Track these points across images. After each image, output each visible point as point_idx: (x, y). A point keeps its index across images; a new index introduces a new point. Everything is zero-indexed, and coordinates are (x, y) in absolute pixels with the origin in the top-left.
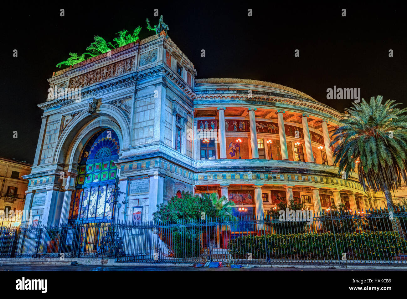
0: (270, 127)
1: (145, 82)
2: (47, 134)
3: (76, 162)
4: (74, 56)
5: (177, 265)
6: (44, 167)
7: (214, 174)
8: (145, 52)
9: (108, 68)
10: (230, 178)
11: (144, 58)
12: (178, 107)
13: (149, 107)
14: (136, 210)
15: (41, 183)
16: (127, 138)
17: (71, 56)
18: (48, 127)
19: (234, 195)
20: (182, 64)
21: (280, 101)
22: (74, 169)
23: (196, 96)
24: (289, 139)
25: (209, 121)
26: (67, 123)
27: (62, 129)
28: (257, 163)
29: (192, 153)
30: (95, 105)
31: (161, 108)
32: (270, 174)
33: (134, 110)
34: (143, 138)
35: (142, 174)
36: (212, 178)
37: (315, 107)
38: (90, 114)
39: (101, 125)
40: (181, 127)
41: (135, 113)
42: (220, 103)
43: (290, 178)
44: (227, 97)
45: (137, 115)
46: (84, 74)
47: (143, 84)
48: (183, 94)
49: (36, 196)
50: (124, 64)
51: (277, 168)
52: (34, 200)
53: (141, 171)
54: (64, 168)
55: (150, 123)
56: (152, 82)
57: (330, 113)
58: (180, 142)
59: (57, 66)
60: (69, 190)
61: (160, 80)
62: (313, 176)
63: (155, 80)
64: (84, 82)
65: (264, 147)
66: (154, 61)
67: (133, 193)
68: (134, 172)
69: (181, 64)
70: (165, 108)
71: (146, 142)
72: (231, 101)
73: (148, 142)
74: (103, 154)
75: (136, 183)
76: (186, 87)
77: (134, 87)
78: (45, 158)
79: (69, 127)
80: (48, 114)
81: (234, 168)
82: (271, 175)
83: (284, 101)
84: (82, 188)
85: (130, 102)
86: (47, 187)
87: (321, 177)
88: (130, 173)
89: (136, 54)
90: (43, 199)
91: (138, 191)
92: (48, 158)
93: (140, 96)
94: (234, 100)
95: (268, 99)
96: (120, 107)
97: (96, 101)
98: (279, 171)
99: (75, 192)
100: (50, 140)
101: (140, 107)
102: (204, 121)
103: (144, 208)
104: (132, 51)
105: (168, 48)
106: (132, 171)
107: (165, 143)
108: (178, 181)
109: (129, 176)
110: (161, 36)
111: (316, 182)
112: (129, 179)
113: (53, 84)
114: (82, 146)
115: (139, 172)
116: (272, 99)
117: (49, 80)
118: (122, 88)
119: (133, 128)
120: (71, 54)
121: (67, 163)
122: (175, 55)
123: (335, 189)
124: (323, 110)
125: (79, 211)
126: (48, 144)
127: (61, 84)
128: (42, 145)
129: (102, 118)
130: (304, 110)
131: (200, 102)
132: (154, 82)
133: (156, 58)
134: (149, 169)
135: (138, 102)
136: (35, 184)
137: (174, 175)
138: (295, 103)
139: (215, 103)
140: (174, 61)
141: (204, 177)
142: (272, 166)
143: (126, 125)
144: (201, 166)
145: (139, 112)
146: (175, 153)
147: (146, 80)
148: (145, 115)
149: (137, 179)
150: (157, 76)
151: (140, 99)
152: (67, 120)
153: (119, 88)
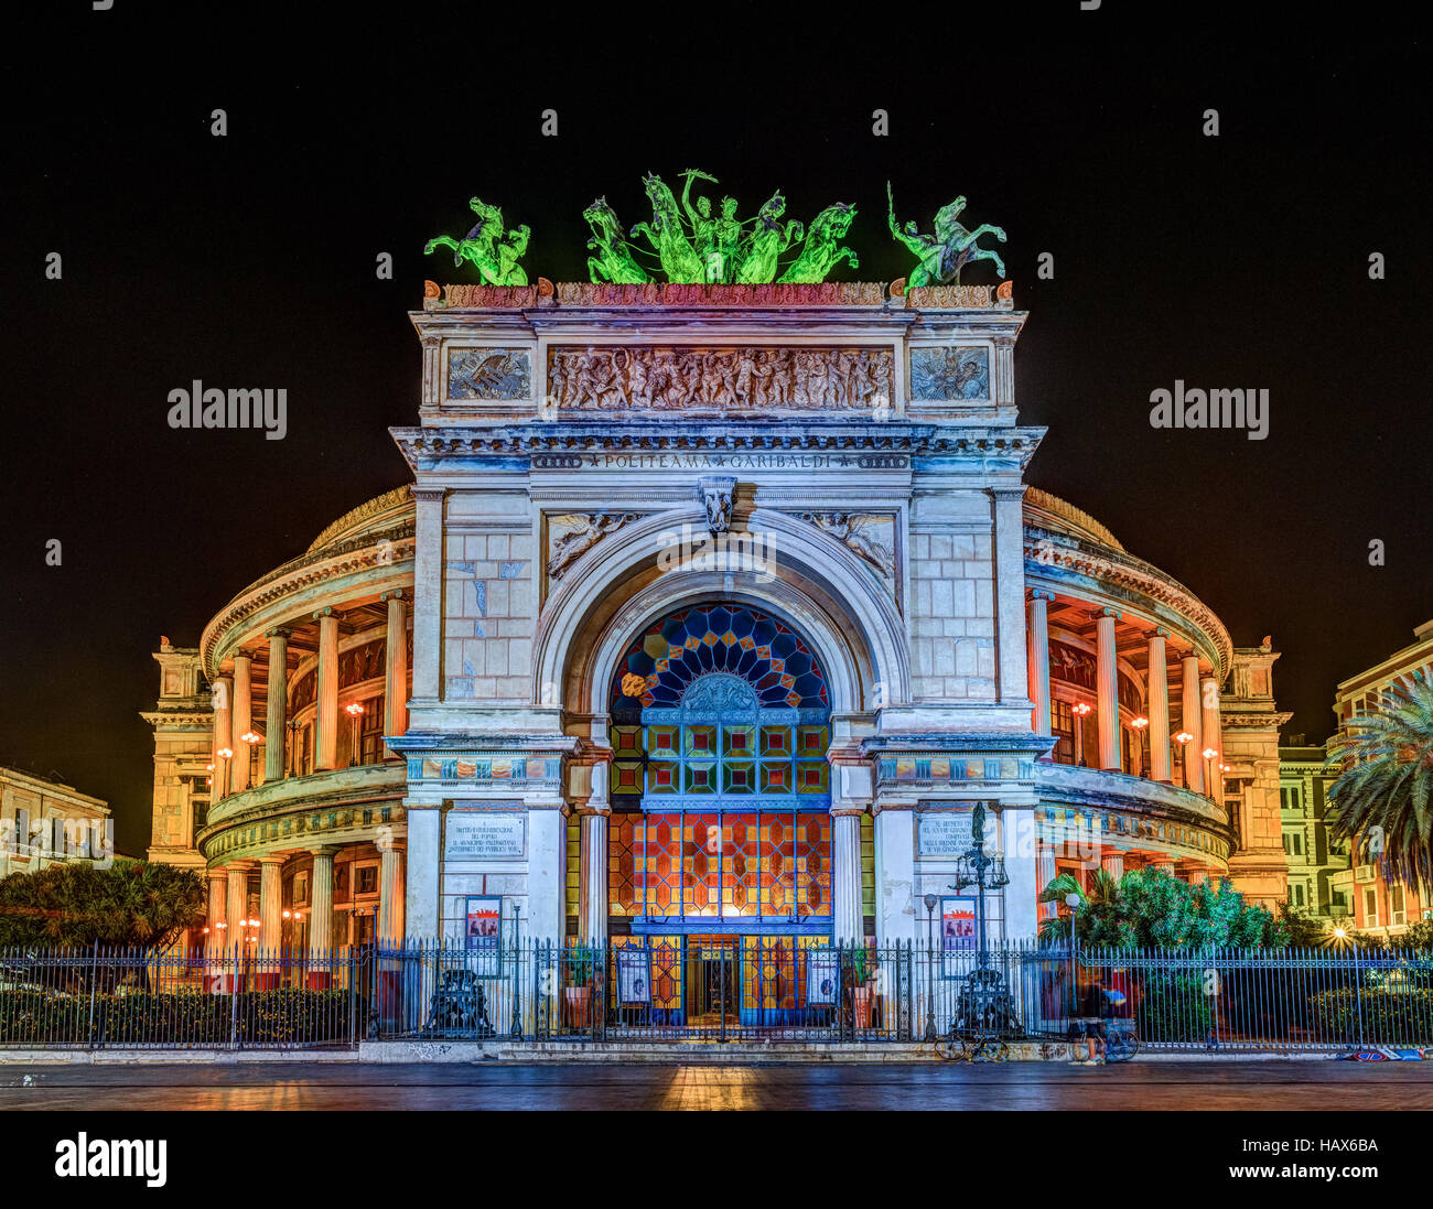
1: (949, 469)
2: (455, 573)
8: (930, 345)
9: (759, 356)
11: (929, 369)
13: (971, 569)
15: (487, 777)
16: (895, 665)
26: (570, 548)
27: (547, 568)
33: (910, 567)
34: (955, 676)
39: (729, 587)
41: (912, 578)
45: (922, 586)
46: (626, 346)
47: (942, 475)
49: (454, 819)
52: (455, 836)
53: (968, 788)
55: (979, 628)
56: (981, 479)
59: (429, 250)
63: (991, 474)
64: (635, 385)
66: (974, 395)
67: (933, 852)
68: (936, 788)
71: (972, 695)
73: (980, 694)
74: (718, 698)
75: (946, 824)
77: (907, 477)
78: (468, 675)
79: (593, 567)
84: (640, 811)
85: (883, 532)
86: (531, 796)
88: (926, 789)
89: (899, 342)
90: (506, 837)
91: (956, 850)
92: (486, 676)
93: (931, 519)
96: (843, 541)
100: (482, 604)
101: (930, 559)
109: (921, 796)
110: (1002, 301)
113: (444, 339)
115: (959, 789)
117: (410, 317)
118: (850, 467)
119: (913, 632)
126: (474, 620)
127: (491, 353)
128: (443, 617)
132: (989, 480)
133: (983, 386)
135: (925, 540)
136: (450, 776)
145: (930, 580)
147: (953, 462)
148: (957, 595)
149: (945, 810)
150: (1001, 463)
151: (930, 530)
152: (568, 538)
153: (835, 466)
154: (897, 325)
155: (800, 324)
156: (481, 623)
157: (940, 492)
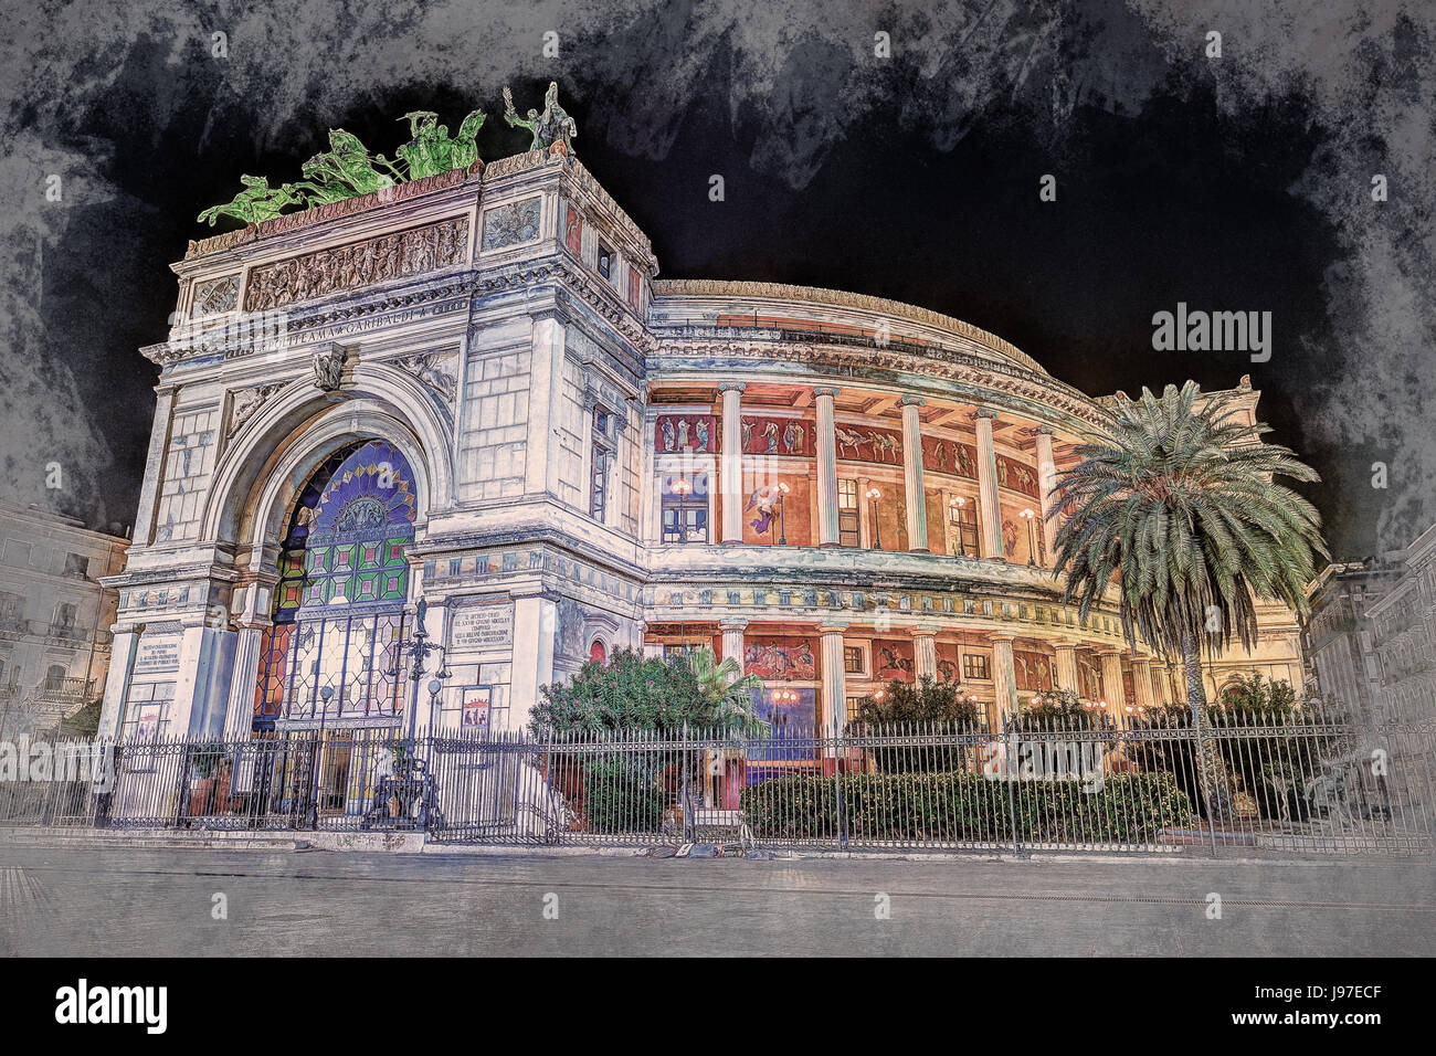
0: (880, 442)
1: (499, 301)
2: (173, 447)
3: (272, 540)
4: (256, 184)
5: (602, 851)
6: (171, 552)
7: (701, 590)
8: (500, 204)
9: (379, 244)
10: (751, 601)
11: (497, 224)
12: (598, 384)
13: (514, 384)
14: (472, 696)
15: (163, 603)
16: (442, 477)
17: (246, 187)
18: (177, 423)
19: (760, 650)
20: (615, 242)
21: (911, 367)
22: (267, 560)
23: (654, 345)
24: (935, 481)
25: (692, 421)
26: (243, 416)
27: (227, 433)
28: (834, 561)
29: (636, 522)
30: (340, 365)
31: (551, 389)
32: (869, 592)
33: (464, 390)
34: (492, 481)
35: (491, 589)
36: (696, 600)
37: (1018, 388)
38: (321, 392)
39: (354, 428)
40: (608, 445)
41: (467, 399)
42: (727, 368)
43: (929, 605)
44: (751, 350)
45: (476, 405)
46: (298, 258)
47: (493, 309)
48: (614, 341)
49: (144, 641)
50: (431, 238)
51: (892, 575)
52: (141, 654)
53: (490, 581)
54: (235, 557)
55: (517, 434)
56: (524, 306)
57: (1063, 406)
58: (603, 491)
59: (200, 220)
60: (253, 626)
61: (549, 302)
62: (997, 600)
63: (532, 300)
64: (299, 284)
65: (858, 504)
66: (530, 237)
67: (462, 644)
68: (465, 584)
69: (609, 242)
70: (561, 387)
71: (504, 494)
72: (762, 362)
73: (510, 494)
74: (361, 519)
75: (473, 616)
76: (626, 317)
77: (467, 316)
78: (170, 524)
79: (251, 427)
80: (177, 380)
81: (766, 571)
82: (874, 597)
83: (924, 367)
84: (294, 622)
85: (452, 365)
86: (187, 617)
87: (1023, 603)
88: (455, 586)
89: (473, 210)
90: (169, 651)
91: (479, 640)
92: (180, 523)
93: (487, 347)
94: (770, 362)
95: (875, 360)
96: (418, 377)
97: (341, 352)
98: (898, 585)
99: (271, 632)
100: (187, 467)
101: (483, 381)
102: (676, 419)
103: (497, 692)
104: (460, 198)
105: (574, 196)
106: (460, 581)
107: (560, 497)
108: (597, 611)
109: (449, 592)
110: (553, 156)
111: (1008, 618)
112: (451, 603)
113: (191, 279)
114: (291, 490)
115: (482, 583)
116: (888, 363)
117: (175, 267)
118: (427, 316)
119: (462, 446)
120: (245, 179)
121: (244, 540)
122: (593, 216)
123: (1060, 640)
124: (1043, 396)
125: (286, 692)
126: (180, 480)
127: (219, 282)
128: (161, 482)
129: (358, 405)
130: (983, 395)
131: (665, 364)
132: (531, 305)
133: (536, 229)
134: (513, 576)
135: (479, 366)
136: (144, 605)
137: (585, 593)
138: (956, 375)
139: (713, 366)
140: (590, 236)
141: (673, 596)
142: (878, 568)
143: (439, 437)
144: (663, 565)
145: (481, 398)
146: (589, 527)
147: (504, 296)
148: (501, 407)
149: (476, 604)
150: (541, 289)
151: (483, 357)
152: (244, 407)
153: (416, 317)
154: (470, 196)
155: (403, 213)
156: (184, 482)
157: (495, 323)
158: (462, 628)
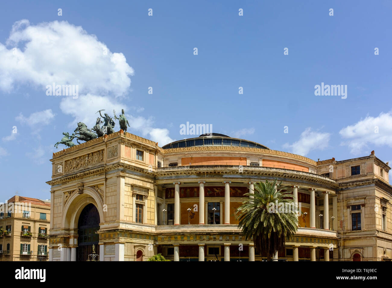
1: (111, 173)
2: (55, 206)
3: (76, 228)
6: (57, 231)
7: (168, 237)
8: (110, 146)
9: (88, 156)
10: (180, 239)
11: (110, 152)
12: (137, 189)
13: (114, 193)
15: (56, 242)
16: (102, 216)
18: (55, 200)
20: (143, 149)
22: (75, 233)
23: (156, 174)
26: (67, 198)
27: (64, 203)
29: (153, 220)
30: (82, 188)
34: (111, 216)
35: (111, 241)
36: (167, 239)
39: (88, 202)
40: (143, 204)
41: (106, 197)
42: (175, 178)
44: (181, 173)
45: (108, 198)
46: (74, 159)
47: (109, 174)
50: (98, 155)
52: (54, 253)
54: (69, 231)
55: (115, 206)
56: (115, 174)
60: (74, 247)
63: (117, 172)
65: (220, 209)
67: (107, 253)
68: (107, 240)
69: (141, 149)
70: (124, 194)
75: (109, 247)
77: (105, 176)
79: (69, 202)
80: (54, 189)
82: (212, 237)
83: (230, 172)
89: (105, 148)
90: (58, 253)
91: (110, 252)
92: (58, 224)
93: (109, 184)
95: (215, 172)
100: (58, 211)
101: (109, 192)
102: (171, 189)
104: (102, 145)
105: (126, 143)
106: (106, 239)
107: (125, 220)
108: (138, 244)
109: (104, 242)
112: (105, 244)
115: (109, 240)
116: (219, 172)
118: (97, 176)
121: (70, 228)
127: (59, 164)
131: (160, 178)
134: (115, 238)
137: (134, 241)
139: (172, 178)
140: (133, 151)
141: (162, 238)
143: (101, 207)
145: (109, 196)
146: (135, 225)
147: (112, 171)
149: (109, 244)
150: (118, 170)
151: (109, 186)
152: (67, 196)
153: (95, 176)
157: (111, 178)
158: (107, 250)
